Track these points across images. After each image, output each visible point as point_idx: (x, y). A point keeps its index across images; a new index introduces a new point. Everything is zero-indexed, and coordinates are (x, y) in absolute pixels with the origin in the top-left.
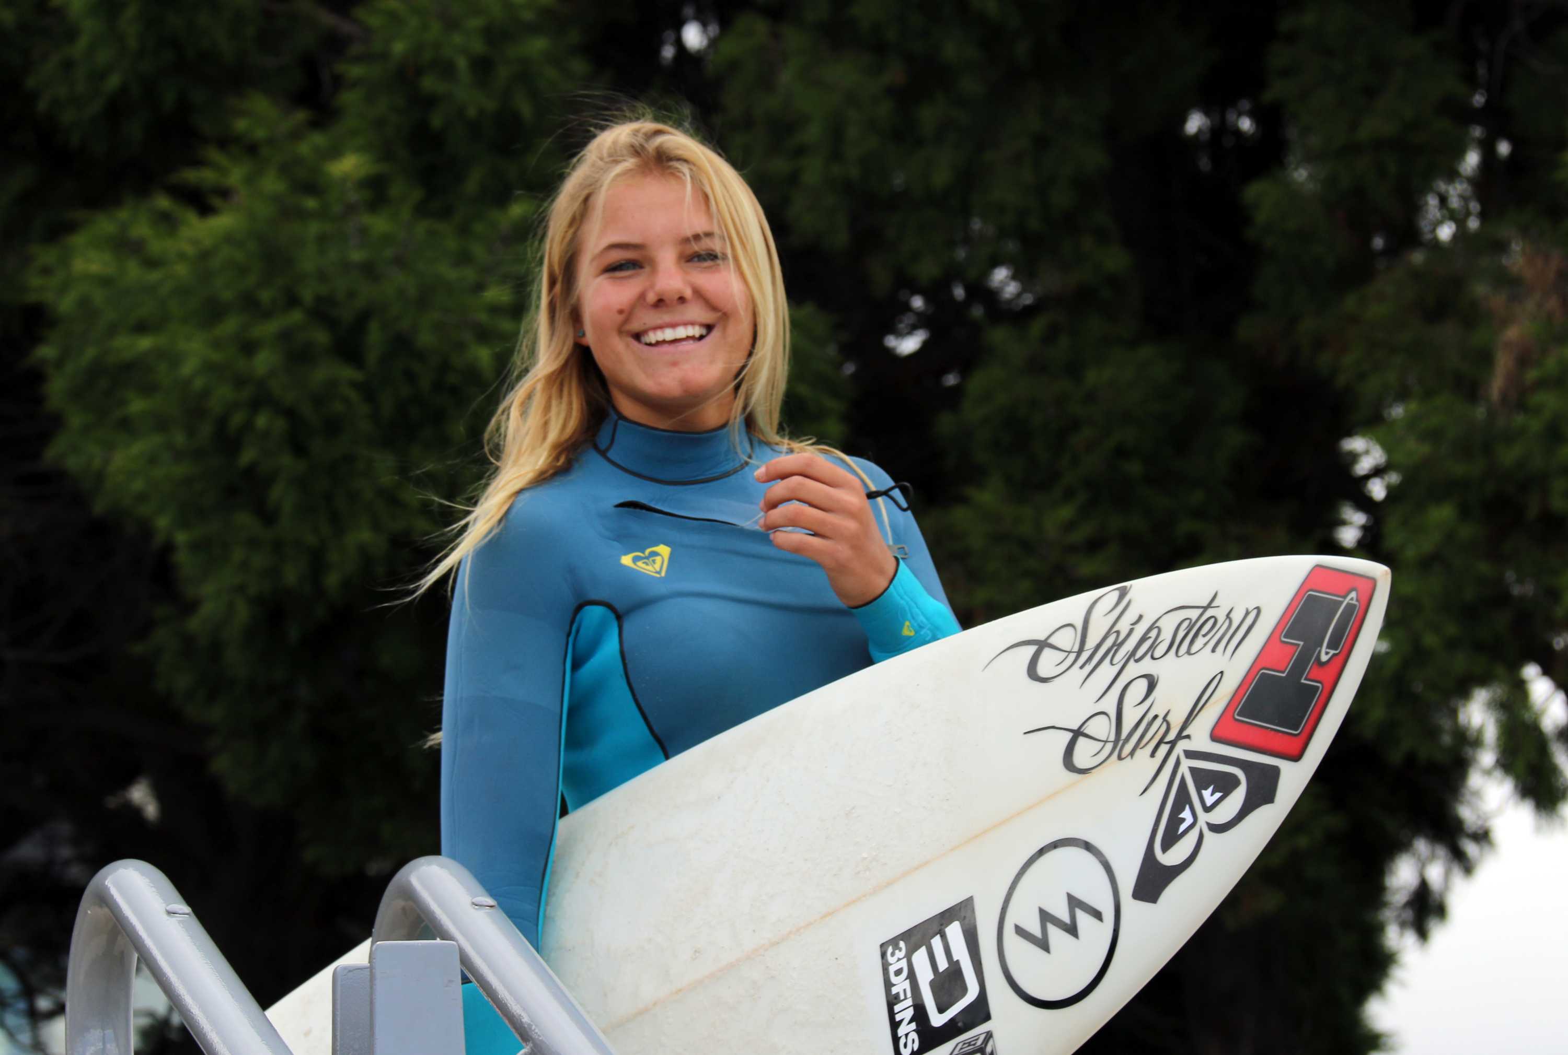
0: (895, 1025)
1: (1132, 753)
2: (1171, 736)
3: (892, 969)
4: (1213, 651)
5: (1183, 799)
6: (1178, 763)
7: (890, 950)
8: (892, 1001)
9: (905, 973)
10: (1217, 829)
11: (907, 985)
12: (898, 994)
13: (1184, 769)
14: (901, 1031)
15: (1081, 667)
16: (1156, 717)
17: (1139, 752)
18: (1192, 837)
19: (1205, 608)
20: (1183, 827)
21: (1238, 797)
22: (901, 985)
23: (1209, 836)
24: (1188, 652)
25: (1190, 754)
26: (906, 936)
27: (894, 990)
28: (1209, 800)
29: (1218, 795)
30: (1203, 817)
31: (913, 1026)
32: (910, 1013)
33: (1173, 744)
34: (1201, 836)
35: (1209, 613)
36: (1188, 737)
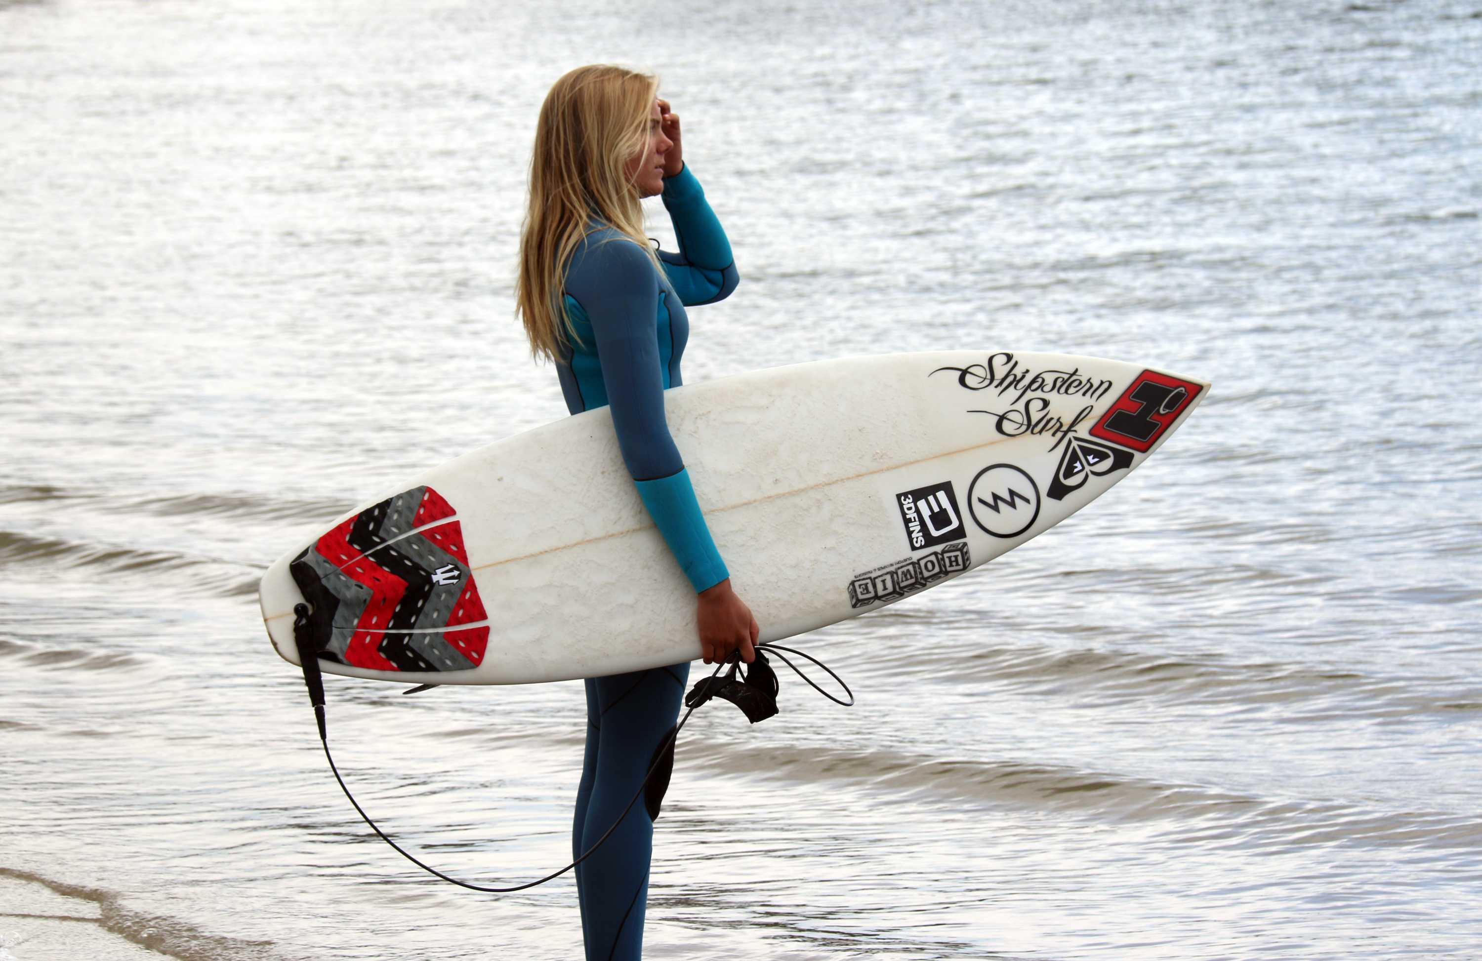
0: (910, 533)
1: (1040, 432)
2: (1064, 428)
3: (905, 507)
4: (1084, 394)
5: (1074, 458)
6: (1070, 442)
7: (903, 498)
8: (907, 521)
9: (914, 509)
10: (1094, 473)
11: (915, 515)
12: (910, 519)
13: (1075, 444)
14: (914, 535)
15: (996, 387)
16: (1052, 419)
17: (1044, 433)
18: (1082, 475)
19: (1072, 375)
20: (1076, 470)
21: (1108, 463)
22: (911, 514)
23: (1091, 476)
24: (1066, 392)
25: (1076, 439)
26: (911, 493)
27: (908, 517)
28: (1092, 461)
29: (1096, 460)
30: (1088, 468)
31: (921, 534)
32: (919, 528)
33: (1066, 433)
34: (1087, 477)
35: (1074, 378)
36: (1075, 431)
